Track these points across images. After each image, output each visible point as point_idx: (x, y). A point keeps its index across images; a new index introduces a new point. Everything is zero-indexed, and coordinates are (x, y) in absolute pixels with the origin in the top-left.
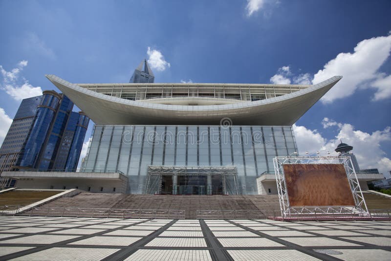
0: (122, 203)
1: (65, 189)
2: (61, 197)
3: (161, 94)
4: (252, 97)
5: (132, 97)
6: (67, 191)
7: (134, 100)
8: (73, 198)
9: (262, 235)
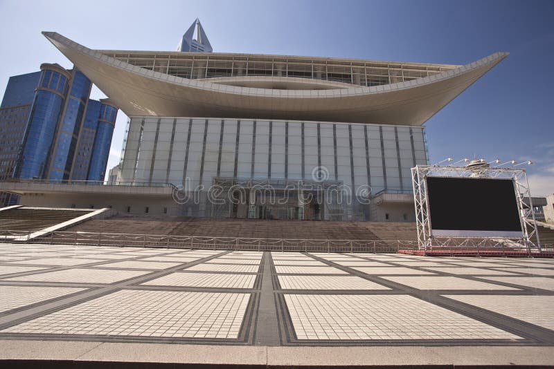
0: (182, 229)
1: (92, 208)
2: (90, 219)
3: (229, 71)
4: (368, 80)
5: (184, 74)
6: (98, 212)
7: (189, 78)
8: (108, 221)
9: (352, 272)
